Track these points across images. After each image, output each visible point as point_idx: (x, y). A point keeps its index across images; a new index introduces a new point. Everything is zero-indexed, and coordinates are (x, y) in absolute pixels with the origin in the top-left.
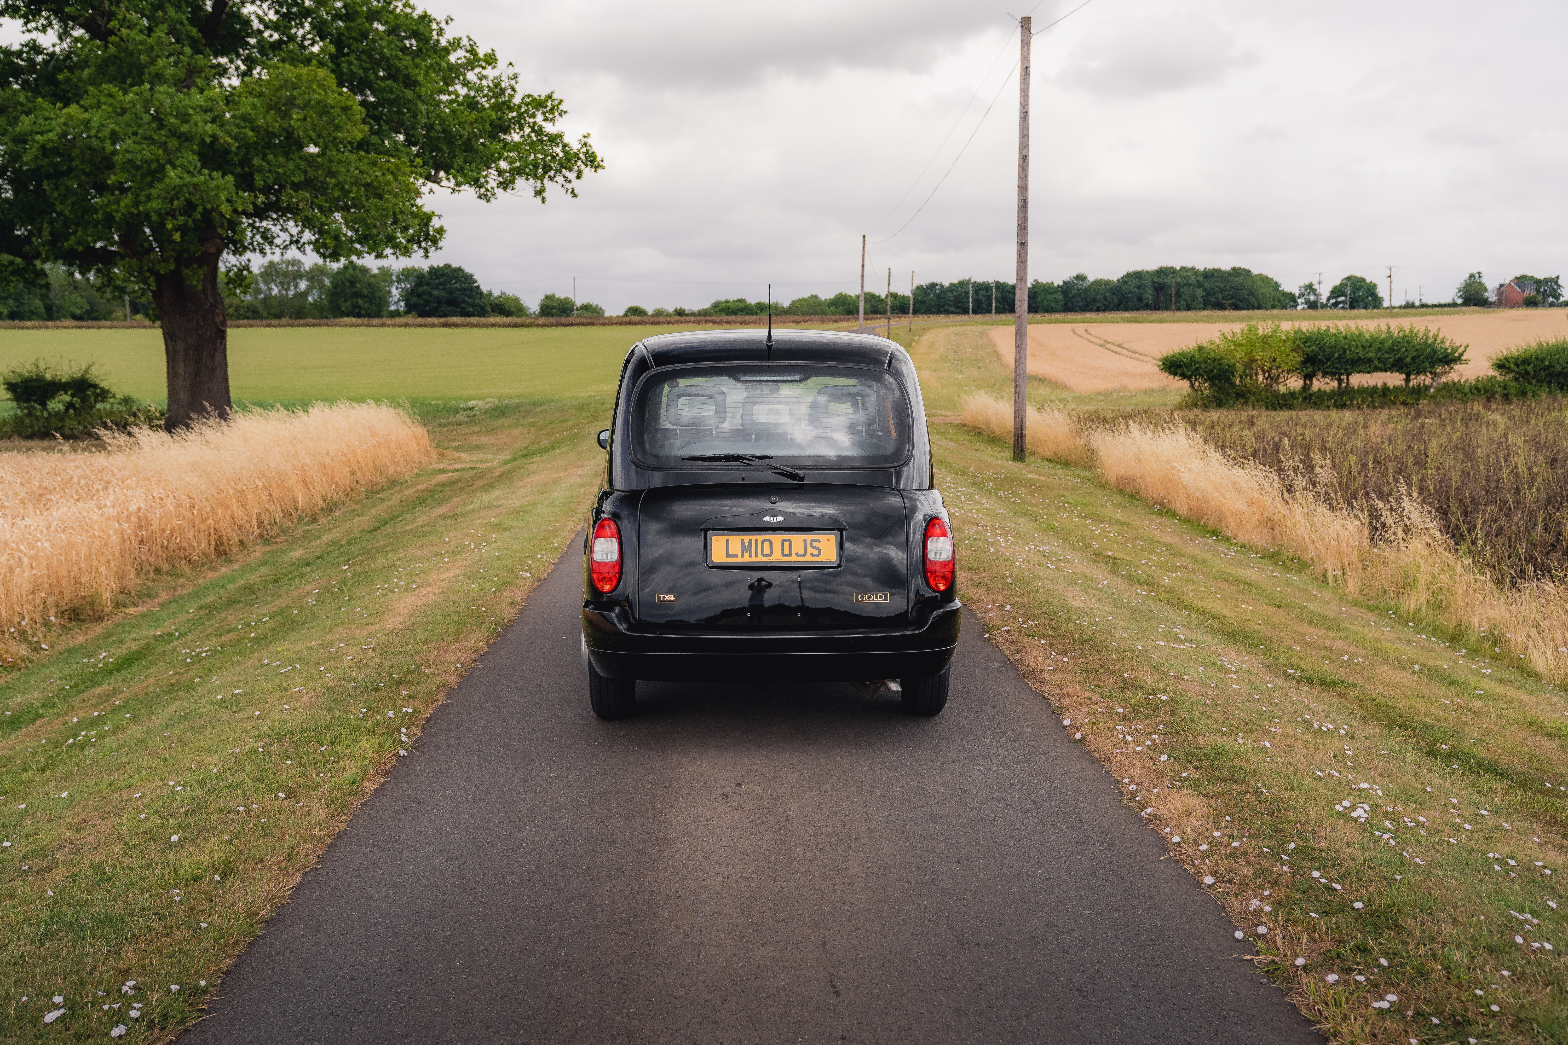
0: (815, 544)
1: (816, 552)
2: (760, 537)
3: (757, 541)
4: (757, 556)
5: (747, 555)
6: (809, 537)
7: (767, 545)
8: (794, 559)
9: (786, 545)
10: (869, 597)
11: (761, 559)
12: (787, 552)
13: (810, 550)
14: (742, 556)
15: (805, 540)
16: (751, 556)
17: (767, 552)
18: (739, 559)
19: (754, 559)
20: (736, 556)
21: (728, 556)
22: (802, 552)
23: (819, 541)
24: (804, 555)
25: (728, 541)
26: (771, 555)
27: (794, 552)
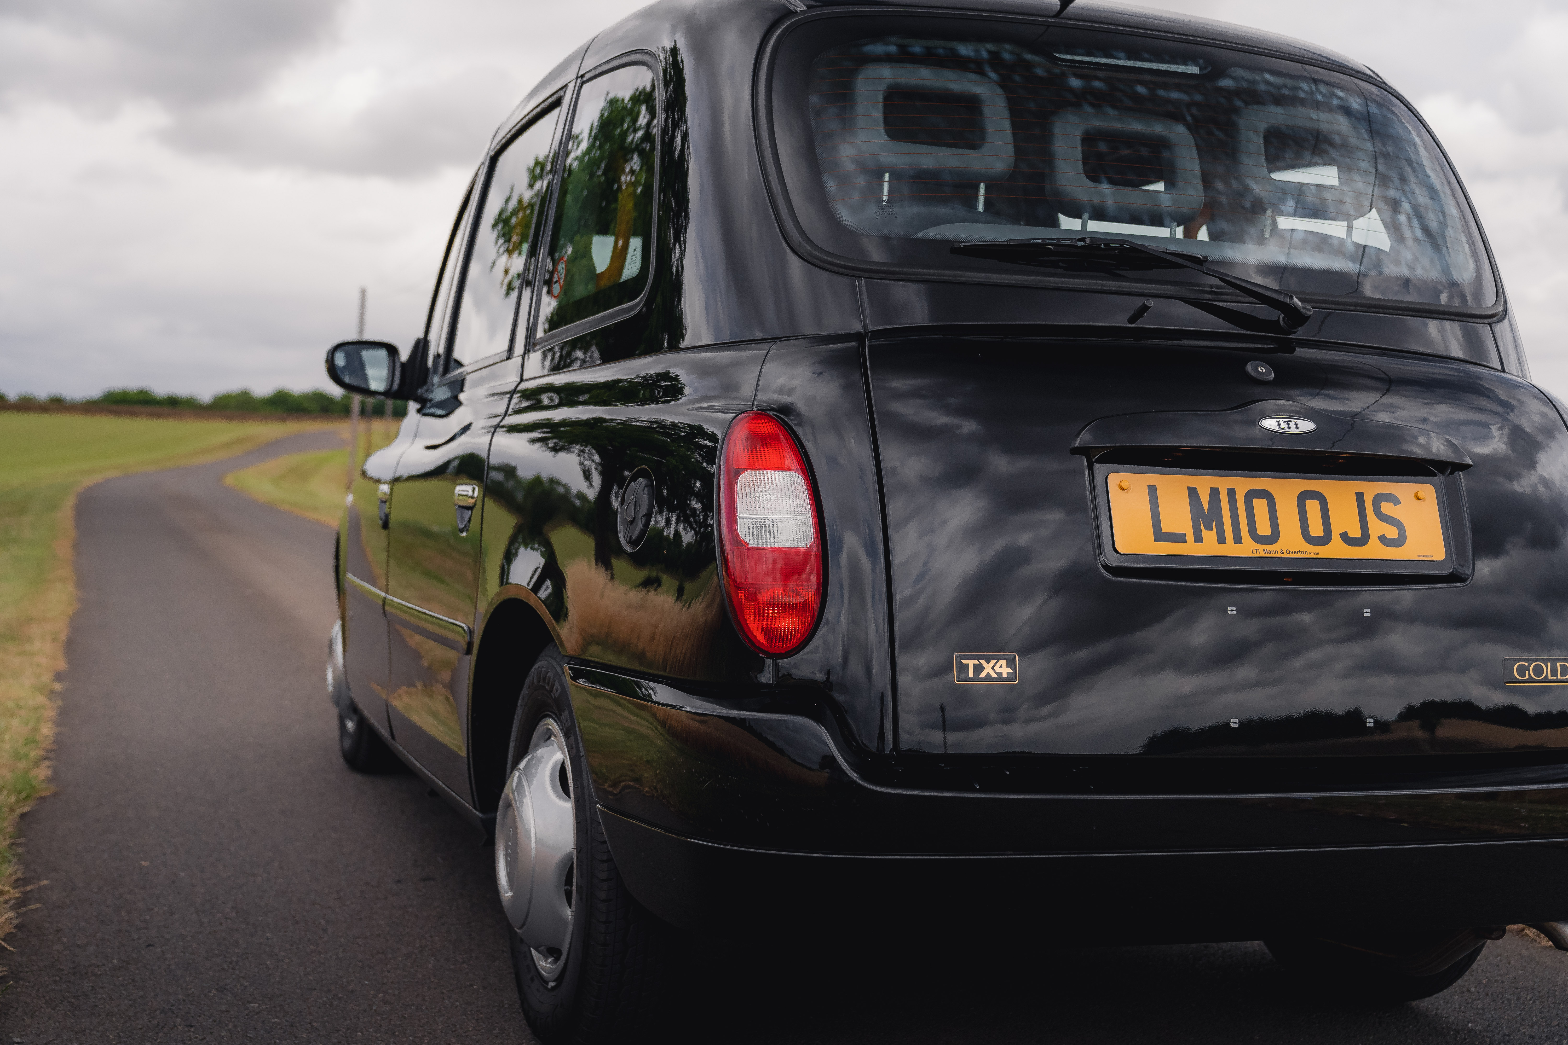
0: (1386, 508)
1: (1392, 532)
2: (1243, 484)
3: (1231, 493)
4: (1238, 540)
5: (1210, 536)
6: (1371, 488)
7: (1260, 506)
8: (1336, 550)
9: (1313, 507)
10: (1538, 671)
11: (1248, 548)
12: (1317, 529)
13: (1376, 527)
14: (1198, 539)
15: (1360, 497)
16: (1222, 539)
17: (1264, 528)
18: (1189, 548)
19: (1230, 549)
20: (1180, 538)
21: (1160, 536)
22: (1355, 532)
23: (1396, 501)
24: (1363, 540)
25: (1152, 490)
26: (1274, 537)
27: (1336, 531)
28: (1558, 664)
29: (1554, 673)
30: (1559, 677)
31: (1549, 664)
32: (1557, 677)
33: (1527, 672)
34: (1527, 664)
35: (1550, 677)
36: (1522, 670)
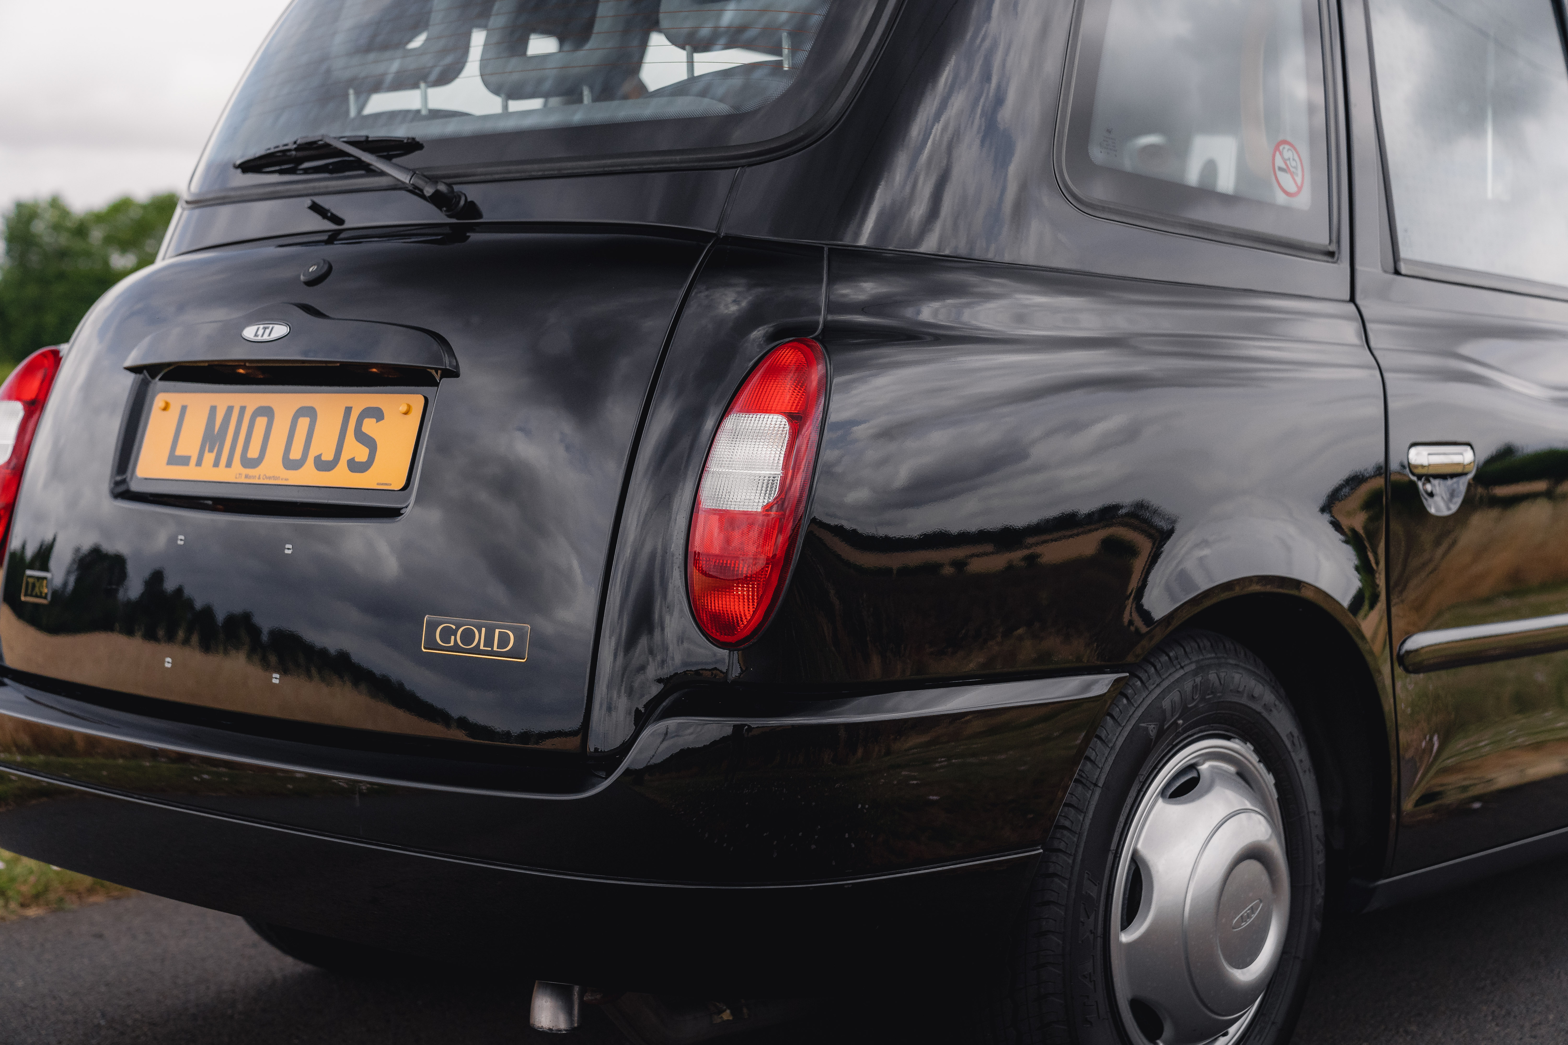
0: (370, 426)
1: (363, 454)
2: (251, 401)
3: (242, 413)
5: (209, 457)
6: (360, 402)
7: (261, 426)
8: (308, 476)
9: (302, 427)
10: (468, 637)
11: (235, 473)
12: (297, 451)
13: (351, 448)
14: (202, 462)
15: (346, 414)
16: (216, 462)
17: (255, 449)
18: (190, 473)
19: (222, 473)
21: (172, 458)
22: (330, 454)
23: (379, 418)
24: (332, 465)
25: (183, 413)
26: (260, 459)
27: (313, 453)
28: (497, 631)
29: (489, 642)
30: (495, 649)
31: (483, 630)
32: (492, 647)
33: (453, 637)
34: (454, 627)
35: (482, 647)
36: (447, 634)
